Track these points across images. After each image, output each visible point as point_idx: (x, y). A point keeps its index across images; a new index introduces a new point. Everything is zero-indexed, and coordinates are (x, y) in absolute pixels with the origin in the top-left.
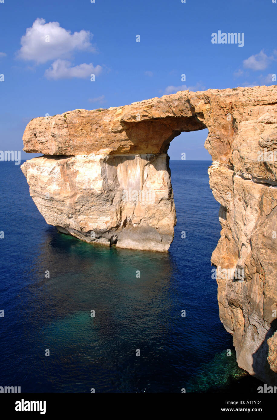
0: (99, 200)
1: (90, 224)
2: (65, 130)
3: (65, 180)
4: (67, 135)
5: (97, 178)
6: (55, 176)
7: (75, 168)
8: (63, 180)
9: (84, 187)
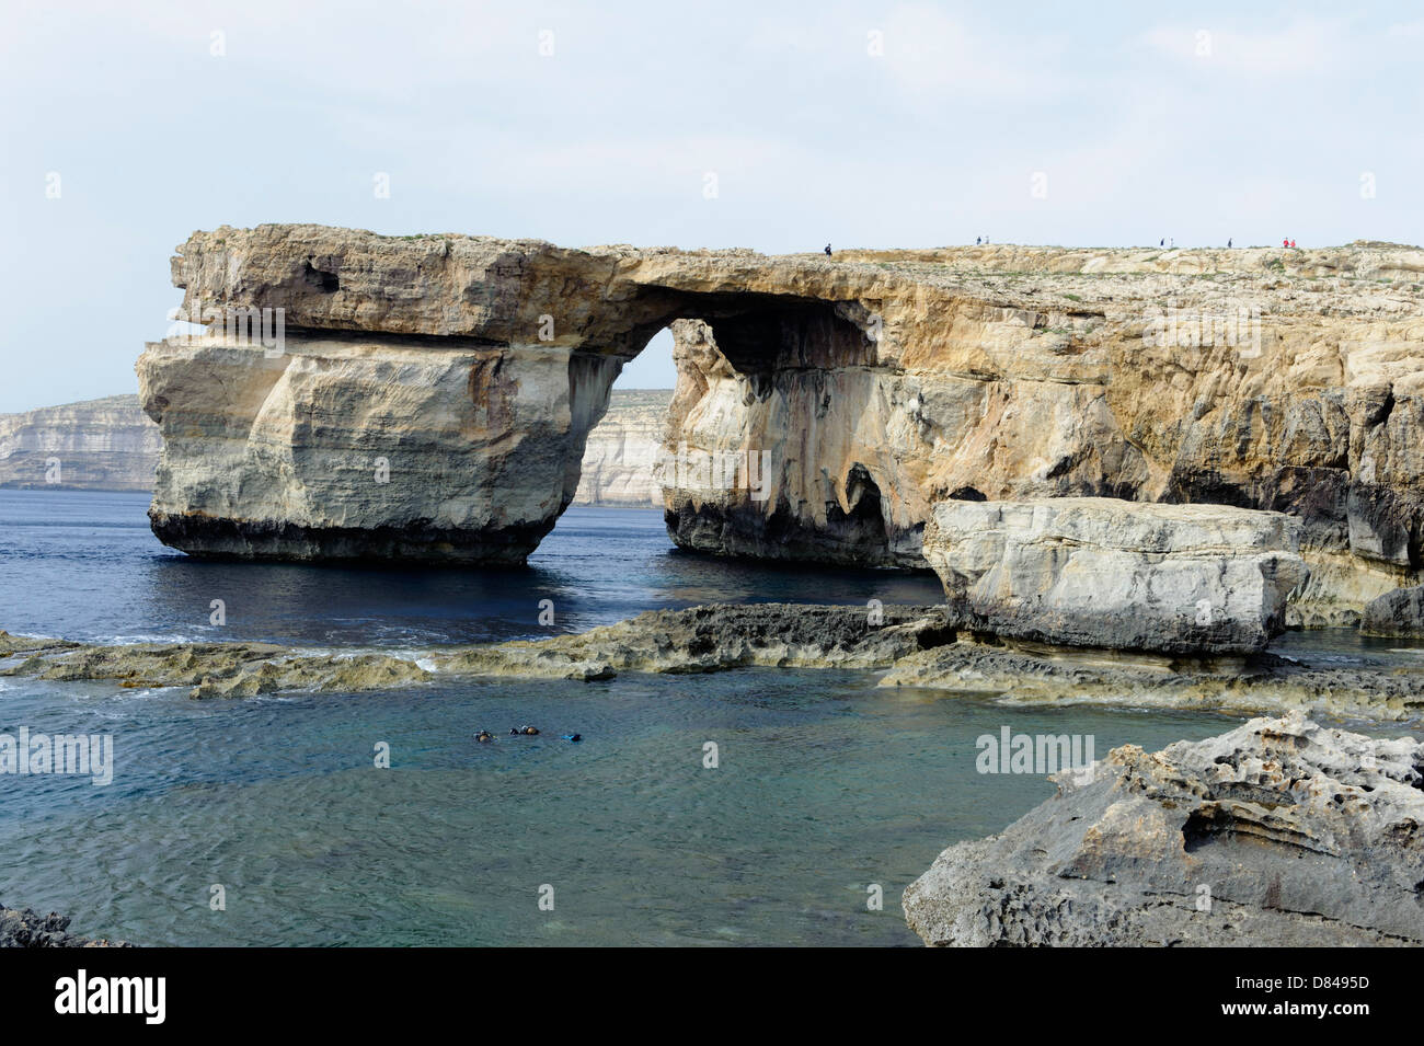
0: (550, 451)
1: (509, 511)
2: (513, 282)
3: (475, 400)
4: (515, 293)
5: (561, 397)
6: (450, 388)
7: (512, 373)
8: (470, 398)
9: (536, 418)
